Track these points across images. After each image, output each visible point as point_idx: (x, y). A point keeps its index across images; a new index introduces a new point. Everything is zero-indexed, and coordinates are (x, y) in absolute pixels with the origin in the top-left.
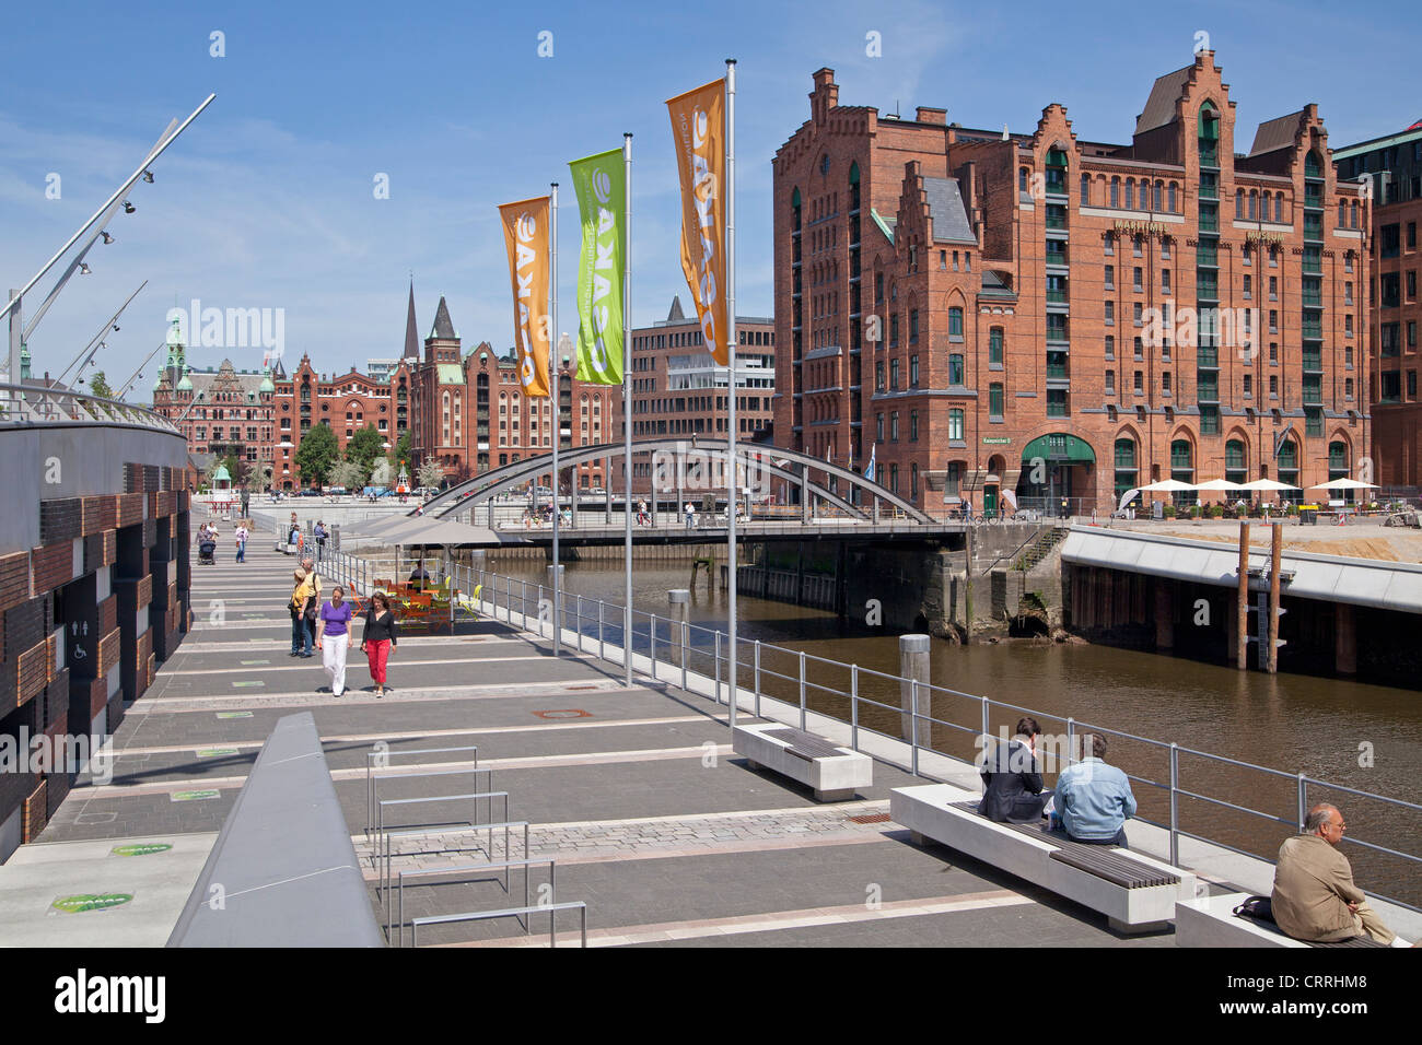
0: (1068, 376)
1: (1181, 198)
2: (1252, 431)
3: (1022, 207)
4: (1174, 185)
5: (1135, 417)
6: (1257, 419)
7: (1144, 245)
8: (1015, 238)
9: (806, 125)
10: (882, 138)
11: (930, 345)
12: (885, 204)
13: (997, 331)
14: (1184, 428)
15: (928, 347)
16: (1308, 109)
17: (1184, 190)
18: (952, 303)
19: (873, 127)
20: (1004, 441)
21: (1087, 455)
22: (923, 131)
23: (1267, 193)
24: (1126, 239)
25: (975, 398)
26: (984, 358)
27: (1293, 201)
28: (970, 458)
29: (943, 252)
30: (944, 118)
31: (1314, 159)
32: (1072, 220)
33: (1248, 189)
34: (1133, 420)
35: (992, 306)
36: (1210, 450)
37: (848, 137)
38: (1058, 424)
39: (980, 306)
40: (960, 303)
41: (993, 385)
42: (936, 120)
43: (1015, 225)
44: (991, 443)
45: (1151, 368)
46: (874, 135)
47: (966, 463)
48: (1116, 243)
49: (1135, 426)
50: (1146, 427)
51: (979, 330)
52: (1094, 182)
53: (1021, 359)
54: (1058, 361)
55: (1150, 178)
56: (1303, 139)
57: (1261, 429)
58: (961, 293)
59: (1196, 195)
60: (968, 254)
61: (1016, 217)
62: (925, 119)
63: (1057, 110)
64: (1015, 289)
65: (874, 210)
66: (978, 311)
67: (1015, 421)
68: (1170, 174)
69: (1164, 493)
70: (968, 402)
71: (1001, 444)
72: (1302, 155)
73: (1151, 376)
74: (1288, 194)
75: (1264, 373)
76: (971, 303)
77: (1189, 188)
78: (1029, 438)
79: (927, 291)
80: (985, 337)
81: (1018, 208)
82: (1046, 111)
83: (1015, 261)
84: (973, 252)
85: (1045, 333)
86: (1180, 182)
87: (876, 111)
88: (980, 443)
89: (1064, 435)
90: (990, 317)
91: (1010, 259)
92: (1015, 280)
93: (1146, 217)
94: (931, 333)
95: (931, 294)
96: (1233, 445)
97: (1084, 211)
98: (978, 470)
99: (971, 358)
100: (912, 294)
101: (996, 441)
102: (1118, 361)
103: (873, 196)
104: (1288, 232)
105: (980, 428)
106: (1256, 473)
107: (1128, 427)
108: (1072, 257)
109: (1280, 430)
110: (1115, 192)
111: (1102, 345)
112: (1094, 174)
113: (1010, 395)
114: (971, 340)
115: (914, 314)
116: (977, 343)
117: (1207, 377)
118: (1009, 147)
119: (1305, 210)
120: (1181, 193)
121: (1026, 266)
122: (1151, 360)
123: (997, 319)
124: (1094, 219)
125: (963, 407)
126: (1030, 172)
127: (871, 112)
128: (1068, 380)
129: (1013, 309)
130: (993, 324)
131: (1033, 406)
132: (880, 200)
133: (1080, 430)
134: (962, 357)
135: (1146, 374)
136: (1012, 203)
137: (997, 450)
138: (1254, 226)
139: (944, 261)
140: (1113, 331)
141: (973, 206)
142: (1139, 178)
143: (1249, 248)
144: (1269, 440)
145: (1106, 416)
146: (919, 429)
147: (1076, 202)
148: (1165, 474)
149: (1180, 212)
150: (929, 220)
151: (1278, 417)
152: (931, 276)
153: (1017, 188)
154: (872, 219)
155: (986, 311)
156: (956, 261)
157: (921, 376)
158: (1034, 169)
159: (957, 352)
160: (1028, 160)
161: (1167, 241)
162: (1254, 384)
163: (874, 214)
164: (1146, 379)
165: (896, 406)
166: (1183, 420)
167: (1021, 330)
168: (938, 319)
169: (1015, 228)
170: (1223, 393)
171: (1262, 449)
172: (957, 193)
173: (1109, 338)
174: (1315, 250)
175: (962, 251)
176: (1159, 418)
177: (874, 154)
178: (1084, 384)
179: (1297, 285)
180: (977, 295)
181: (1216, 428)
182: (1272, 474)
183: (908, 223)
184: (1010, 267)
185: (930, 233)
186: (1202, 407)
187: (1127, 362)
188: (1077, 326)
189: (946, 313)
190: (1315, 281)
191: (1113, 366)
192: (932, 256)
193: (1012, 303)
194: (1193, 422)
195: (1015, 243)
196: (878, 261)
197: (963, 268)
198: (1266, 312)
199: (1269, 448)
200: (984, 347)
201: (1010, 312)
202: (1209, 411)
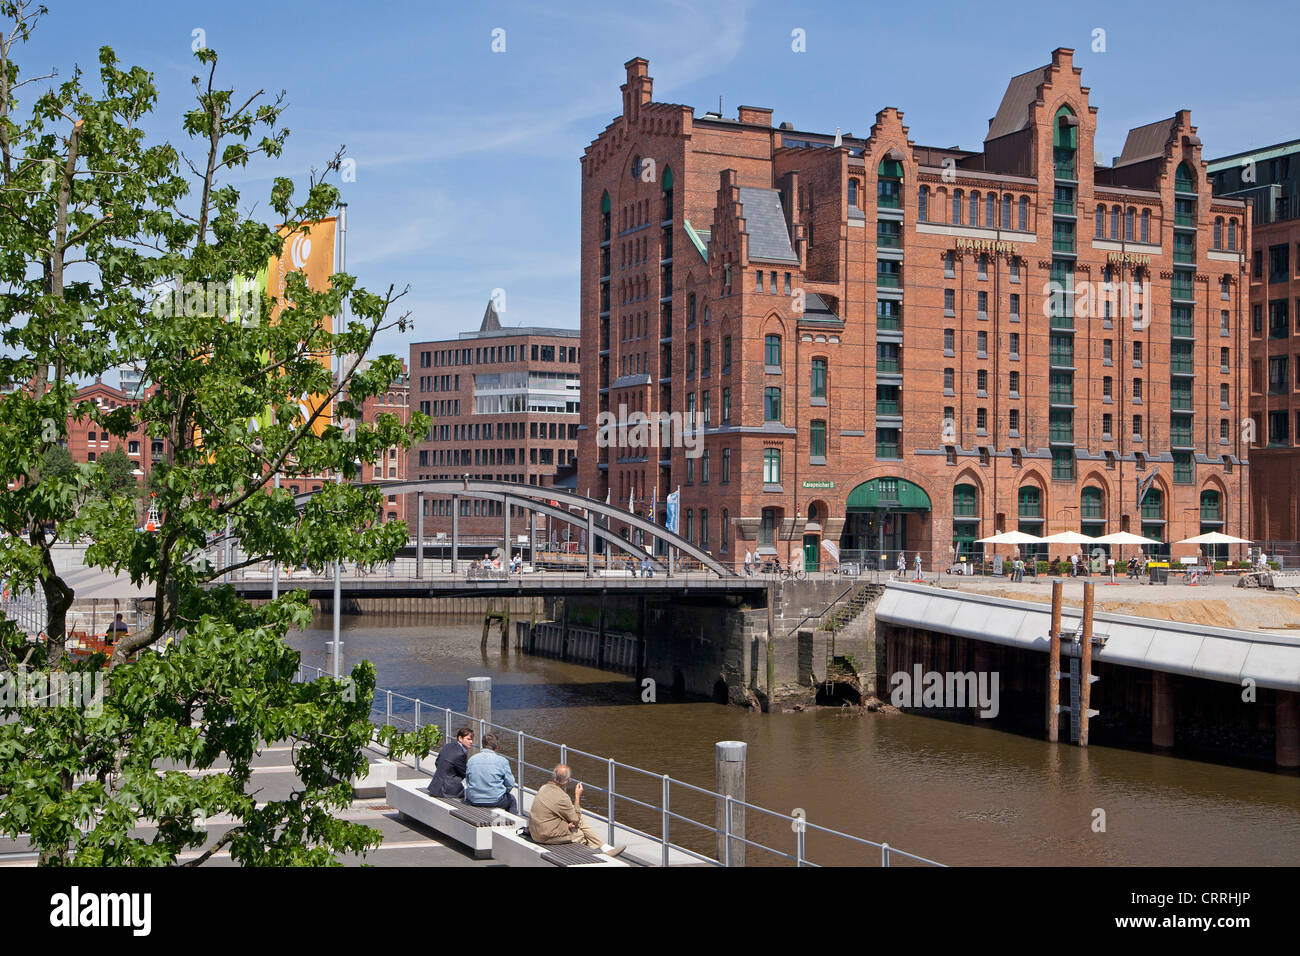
0: (901, 412)
1: (1033, 215)
2: (1111, 477)
3: (851, 223)
4: (1025, 200)
5: (978, 460)
6: (1117, 464)
7: (990, 267)
8: (842, 257)
9: (618, 120)
10: (698, 141)
11: (743, 376)
12: (700, 215)
13: (820, 361)
14: (1033, 473)
15: (741, 379)
16: (1180, 117)
17: (1036, 206)
18: (769, 329)
19: (688, 128)
20: (826, 485)
21: (921, 502)
22: (746, 134)
23: (1132, 210)
24: (969, 260)
25: (793, 436)
26: (805, 392)
27: (1161, 219)
28: (787, 504)
29: (760, 273)
30: (770, 118)
31: (1187, 172)
32: (908, 238)
33: (1110, 205)
34: (974, 463)
35: (814, 334)
36: (1063, 498)
37: (661, 138)
38: (889, 467)
39: (801, 333)
40: (779, 330)
41: (814, 422)
42: (760, 121)
43: (842, 243)
44: (812, 488)
45: (996, 404)
46: (689, 137)
47: (783, 509)
48: (958, 265)
49: (977, 470)
50: (990, 471)
51: (800, 361)
52: (934, 195)
53: (845, 394)
54: (890, 395)
55: (998, 191)
56: (1174, 149)
57: (1122, 475)
58: (779, 318)
59: (1050, 211)
60: (788, 275)
61: (843, 234)
62: (749, 119)
63: (892, 115)
64: (842, 315)
65: (687, 222)
66: (798, 339)
67: (839, 463)
68: (1020, 187)
69: (1009, 546)
70: (786, 441)
71: (823, 489)
72: (1172, 168)
73: (996, 414)
74: (1156, 211)
75: (1126, 412)
76: (791, 331)
77: (1042, 203)
78: (854, 482)
79: (741, 316)
80: (806, 368)
81: (845, 224)
82: (879, 115)
83: (842, 283)
84: (794, 273)
85: (875, 365)
86: (1032, 196)
87: (692, 110)
88: (799, 486)
89: (895, 480)
90: (813, 345)
91: (836, 281)
92: (841, 305)
93: (993, 235)
94: (745, 363)
95: (745, 320)
96: (1089, 492)
97: (921, 228)
98: (797, 518)
99: (789, 391)
100: (725, 319)
101: (817, 485)
102: (958, 396)
103: (686, 206)
104: (1156, 254)
105: (799, 470)
106: (1116, 524)
107: (969, 471)
108: (907, 280)
109: (1143, 476)
110: (958, 208)
111: (940, 379)
112: (933, 186)
113: (833, 433)
114: (790, 371)
115: (727, 340)
116: (797, 375)
117: (1061, 416)
118: (837, 155)
119: (1175, 229)
120: (1033, 209)
121: (854, 288)
122: (996, 395)
123: (820, 348)
124: (934, 237)
125: (780, 447)
126: (862, 184)
127: (686, 111)
128: (900, 418)
129: (838, 337)
130: (816, 354)
131: (860, 446)
132: (694, 211)
133: (914, 474)
134: (780, 390)
135: (990, 412)
136: (840, 219)
137: (818, 496)
138: (1116, 247)
139: (760, 282)
140: (953, 364)
141: (795, 221)
142: (984, 192)
143: (1112, 271)
144: (1130, 488)
145: (944, 459)
146: (731, 470)
147: (913, 218)
148: (1011, 525)
149: (1031, 230)
150: (744, 237)
151: (1142, 462)
152: (746, 299)
153: (845, 202)
154: (686, 232)
155: (808, 339)
156: (774, 283)
157: (733, 411)
158: (865, 181)
159: (774, 384)
160: (858, 170)
161: (1016, 262)
162: (1115, 424)
163: (686, 226)
164: (990, 418)
165: (708, 444)
166: (1032, 464)
167: (849, 361)
168: (752, 347)
169: (842, 246)
170: (1079, 434)
171: (1124, 496)
172: (778, 206)
173: (949, 371)
174: (1187, 274)
175: (781, 272)
176: (1005, 462)
177: (689, 159)
178: (918, 422)
179: (1165, 313)
180: (798, 321)
181: (1069, 474)
182: (1135, 527)
183: (722, 238)
184: (836, 291)
185: (745, 251)
186: (1054, 449)
187: (968, 398)
188: (912, 356)
189: (762, 341)
190: (1186, 309)
191: (953, 403)
192: (747, 277)
193: (837, 330)
194: (1044, 466)
195: (842, 263)
196: (691, 279)
197: (782, 291)
198: (1128, 343)
199: (1130, 497)
200: (805, 379)
201: (835, 341)
202: (1062, 454)
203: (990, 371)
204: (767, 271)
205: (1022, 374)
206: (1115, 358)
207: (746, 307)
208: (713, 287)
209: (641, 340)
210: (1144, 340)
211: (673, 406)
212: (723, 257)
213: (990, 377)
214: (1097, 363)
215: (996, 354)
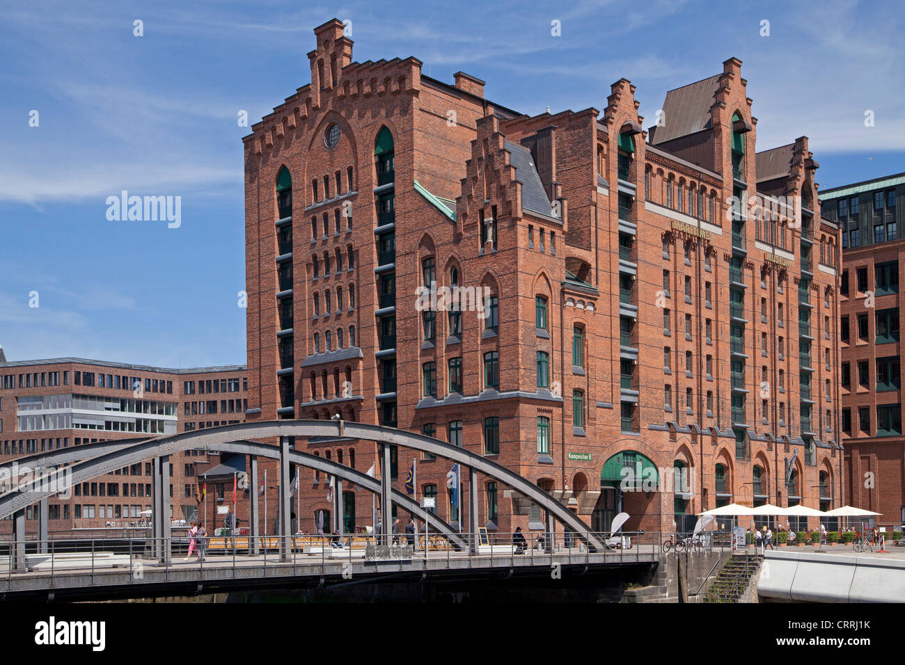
0: (637, 387)
1: (718, 209)
2: (770, 456)
3: (600, 190)
4: (713, 194)
5: (689, 437)
6: (774, 445)
7: (693, 254)
8: (593, 224)
10: (423, 99)
11: (520, 338)
12: (431, 177)
13: (580, 328)
14: (724, 452)
15: (517, 339)
16: (801, 141)
17: (721, 201)
18: (538, 290)
19: (416, 84)
20: (586, 457)
22: (463, 101)
24: (680, 243)
25: (561, 405)
26: (569, 359)
27: (793, 230)
28: (557, 477)
29: (531, 227)
30: (482, 89)
32: (640, 215)
34: (684, 439)
35: (577, 298)
36: (742, 474)
38: (629, 441)
39: (567, 296)
40: (547, 292)
41: (576, 392)
42: (474, 90)
43: (593, 208)
44: (576, 459)
45: (700, 385)
46: (417, 94)
47: (553, 481)
48: (671, 247)
49: (689, 445)
50: (698, 447)
51: (565, 326)
52: (655, 176)
53: (599, 363)
54: (628, 367)
55: (697, 182)
56: (800, 169)
57: (776, 455)
58: (547, 280)
60: (553, 234)
61: (594, 199)
62: (466, 87)
63: (626, 87)
64: (594, 282)
65: (418, 183)
66: (563, 302)
67: (595, 434)
68: (711, 181)
70: (554, 409)
71: (584, 460)
72: (799, 184)
73: (700, 394)
75: (776, 398)
76: (556, 293)
77: (726, 199)
78: (606, 455)
79: (515, 272)
80: (570, 334)
81: (595, 189)
83: (593, 250)
84: (558, 232)
85: (619, 337)
86: (718, 191)
87: (420, 65)
88: (566, 458)
89: (633, 453)
90: (575, 311)
91: (589, 248)
92: (593, 271)
93: (694, 222)
94: (521, 323)
95: (521, 276)
96: (758, 471)
97: (648, 206)
98: (564, 491)
99: (557, 357)
100: (488, 277)
101: (579, 457)
102: (674, 374)
103: (416, 166)
104: (790, 259)
105: (566, 441)
106: (773, 500)
107: (684, 448)
108: (639, 255)
109: (790, 456)
110: (670, 191)
111: (662, 355)
112: (655, 167)
113: (591, 404)
114: (556, 335)
116: (562, 340)
117: (738, 399)
118: (585, 119)
119: (801, 240)
120: (718, 203)
121: (603, 256)
122: (699, 376)
123: (579, 314)
124: (656, 216)
125: (549, 415)
126: (605, 151)
127: (415, 64)
128: (637, 392)
129: (594, 305)
130: (576, 320)
131: (610, 418)
132: (422, 172)
133: (648, 448)
134: (547, 354)
135: (695, 391)
136: (592, 183)
137: (580, 468)
138: (768, 249)
139: (531, 238)
140: (670, 342)
141: (554, 179)
142: (688, 180)
143: (765, 271)
144: (781, 467)
145: (667, 434)
146: (501, 440)
147: (641, 194)
148: (712, 500)
149: (718, 223)
150: (519, 186)
151: (787, 444)
152: (521, 253)
153: (595, 167)
154: (418, 192)
155: (570, 304)
156: (542, 240)
157: (504, 376)
158: (608, 150)
159: (544, 348)
160: (603, 137)
161: (710, 251)
162: (770, 409)
163: (418, 186)
164: (695, 397)
165: (461, 414)
166: (723, 443)
167: (600, 331)
168: (526, 307)
169: (593, 212)
170: (749, 416)
171: (777, 475)
172: (531, 164)
173: (667, 349)
174: (805, 282)
175: (548, 229)
176: (707, 440)
177: (417, 116)
178: (649, 398)
179: (796, 314)
180: (562, 284)
181: (743, 452)
182: (785, 501)
183: (482, 191)
184: (588, 257)
185: (519, 202)
186: (736, 429)
187: (682, 377)
188: (643, 331)
189: (534, 300)
190: (805, 312)
191: (671, 380)
192: (521, 230)
193: (592, 297)
194: (731, 445)
195: (593, 229)
196: (427, 241)
197: (548, 250)
198: (777, 337)
199: (782, 475)
200: (569, 346)
201: (591, 308)
202: (740, 434)
203: (694, 353)
204: (537, 226)
205: (714, 357)
206: (769, 350)
207: (521, 262)
208: (466, 245)
209: (345, 314)
210: (785, 336)
211: (401, 377)
212: (482, 212)
213: (694, 358)
214: (759, 352)
215: (699, 337)
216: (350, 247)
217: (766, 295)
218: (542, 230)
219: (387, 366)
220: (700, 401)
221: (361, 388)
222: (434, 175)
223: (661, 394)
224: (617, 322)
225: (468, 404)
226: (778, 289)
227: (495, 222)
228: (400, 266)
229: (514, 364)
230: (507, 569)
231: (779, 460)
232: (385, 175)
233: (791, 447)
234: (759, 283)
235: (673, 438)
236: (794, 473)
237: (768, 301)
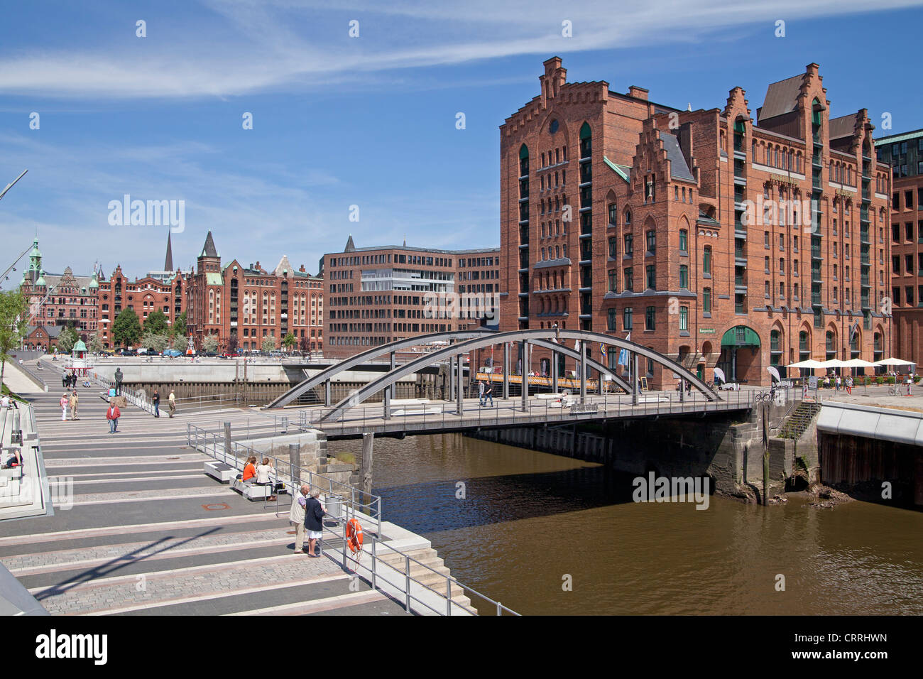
0: (746, 284)
1: (803, 163)
2: (839, 325)
3: (722, 159)
4: (799, 153)
5: (781, 314)
6: (841, 317)
7: (785, 194)
8: (717, 181)
9: (537, 99)
10: (613, 105)
11: (669, 257)
13: (708, 249)
14: (806, 323)
15: (667, 258)
16: (862, 112)
17: (805, 158)
18: (681, 226)
19: (605, 96)
20: (711, 331)
21: (756, 342)
22: (635, 104)
23: (844, 165)
24: (776, 188)
25: (695, 298)
26: (700, 269)
27: (856, 172)
28: (692, 344)
29: (676, 187)
30: (647, 96)
31: (867, 145)
32: (749, 172)
33: (835, 160)
34: (778, 316)
35: (706, 230)
36: (818, 337)
37: (579, 105)
38: (740, 320)
39: (699, 229)
40: (687, 228)
41: (705, 289)
42: (642, 96)
43: (717, 171)
44: (705, 333)
45: (789, 280)
46: (605, 102)
47: (690, 348)
48: (770, 191)
49: (781, 320)
50: (787, 321)
51: (698, 248)
52: (759, 146)
53: (721, 270)
54: (740, 271)
55: (788, 147)
56: (862, 131)
57: (843, 324)
58: (687, 219)
59: (811, 161)
60: (691, 190)
61: (718, 166)
62: (636, 94)
63: (739, 91)
64: (717, 218)
65: (606, 157)
66: (697, 233)
67: (717, 316)
68: (798, 145)
69: (796, 368)
70: (691, 301)
71: (710, 333)
72: (861, 141)
73: (789, 286)
74: (854, 166)
75: (843, 286)
76: (693, 227)
77: (808, 156)
78: (725, 329)
79: (666, 216)
80: (701, 253)
81: (719, 159)
82: (733, 92)
83: (717, 198)
84: (694, 189)
85: (734, 252)
86: (803, 151)
87: (608, 85)
88: (698, 332)
89: (743, 327)
90: (705, 238)
91: (714, 197)
92: (717, 212)
93: (786, 173)
94: (670, 248)
95: (670, 219)
96: (829, 335)
97: (754, 166)
98: (696, 353)
99: (693, 268)
100: (649, 220)
101: (707, 331)
102: (771, 274)
103: (605, 147)
104: (854, 192)
105: (698, 322)
106: (840, 354)
107: (778, 322)
108: (747, 198)
109: (852, 324)
110: (770, 155)
111: (763, 262)
112: (759, 140)
113: (715, 297)
114: (693, 254)
115: (651, 234)
116: (696, 257)
117: (816, 288)
118: (712, 115)
119: (862, 178)
120: (802, 159)
121: (724, 201)
122: (789, 274)
123: (708, 240)
124: (760, 172)
125: (687, 306)
126: (725, 134)
127: (605, 85)
128: (746, 287)
129: (717, 233)
130: (706, 244)
131: (728, 306)
132: (609, 150)
133: (753, 324)
134: (687, 267)
135: (786, 284)
136: (716, 156)
137: (707, 338)
138: (839, 186)
139: (677, 194)
140: (769, 253)
141: (692, 155)
142: (782, 146)
143: (836, 200)
144: (846, 332)
145: (766, 314)
146: (657, 321)
147: (749, 159)
148: (797, 356)
149: (803, 172)
150: (669, 162)
151: (851, 316)
152: (670, 204)
153: (718, 145)
154: (606, 163)
155: (702, 234)
156: (684, 194)
157: (659, 281)
158: (727, 133)
159: (684, 263)
160: (724, 125)
161: (797, 191)
162: (839, 292)
163: (606, 160)
164: (786, 288)
165: (631, 304)
166: (804, 318)
167: (721, 249)
168: (673, 238)
169: (717, 174)
170: (824, 299)
171: (844, 337)
172: (677, 145)
173: (767, 258)
174: (865, 206)
175: (687, 188)
176: (794, 316)
177: (606, 116)
178: (754, 290)
179: (858, 228)
180: (697, 221)
181: (819, 323)
182: (848, 355)
183: (645, 164)
184: (713, 202)
185: (669, 172)
186: (814, 308)
187: (777, 275)
188: (750, 248)
189: (678, 233)
190: (864, 226)
191: (769, 278)
192: (670, 189)
193: (716, 228)
194: (810, 319)
195: (717, 184)
196: (611, 195)
197: (688, 200)
198: (844, 245)
199: (846, 337)
200: (701, 261)
201: (716, 235)
202: (817, 311)
203: (785, 259)
204: (680, 186)
205: (799, 261)
206: (838, 253)
207: (670, 210)
208: (636, 198)
209: (560, 237)
210: (850, 243)
211: (595, 279)
212: (646, 177)
213: (786, 262)
214: (831, 256)
215: (789, 248)
216: (564, 195)
217: (837, 217)
218: (684, 188)
219: (586, 271)
220: (789, 290)
221: (570, 284)
222: (616, 151)
223: (763, 287)
224: (733, 243)
225: (636, 298)
226: (845, 212)
227: (654, 184)
228: (595, 209)
229: (665, 274)
230: (655, 416)
231: (844, 328)
232: (586, 152)
233: (854, 318)
234: (832, 209)
235: (770, 315)
236: (856, 336)
237: (838, 221)
